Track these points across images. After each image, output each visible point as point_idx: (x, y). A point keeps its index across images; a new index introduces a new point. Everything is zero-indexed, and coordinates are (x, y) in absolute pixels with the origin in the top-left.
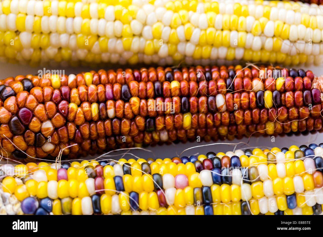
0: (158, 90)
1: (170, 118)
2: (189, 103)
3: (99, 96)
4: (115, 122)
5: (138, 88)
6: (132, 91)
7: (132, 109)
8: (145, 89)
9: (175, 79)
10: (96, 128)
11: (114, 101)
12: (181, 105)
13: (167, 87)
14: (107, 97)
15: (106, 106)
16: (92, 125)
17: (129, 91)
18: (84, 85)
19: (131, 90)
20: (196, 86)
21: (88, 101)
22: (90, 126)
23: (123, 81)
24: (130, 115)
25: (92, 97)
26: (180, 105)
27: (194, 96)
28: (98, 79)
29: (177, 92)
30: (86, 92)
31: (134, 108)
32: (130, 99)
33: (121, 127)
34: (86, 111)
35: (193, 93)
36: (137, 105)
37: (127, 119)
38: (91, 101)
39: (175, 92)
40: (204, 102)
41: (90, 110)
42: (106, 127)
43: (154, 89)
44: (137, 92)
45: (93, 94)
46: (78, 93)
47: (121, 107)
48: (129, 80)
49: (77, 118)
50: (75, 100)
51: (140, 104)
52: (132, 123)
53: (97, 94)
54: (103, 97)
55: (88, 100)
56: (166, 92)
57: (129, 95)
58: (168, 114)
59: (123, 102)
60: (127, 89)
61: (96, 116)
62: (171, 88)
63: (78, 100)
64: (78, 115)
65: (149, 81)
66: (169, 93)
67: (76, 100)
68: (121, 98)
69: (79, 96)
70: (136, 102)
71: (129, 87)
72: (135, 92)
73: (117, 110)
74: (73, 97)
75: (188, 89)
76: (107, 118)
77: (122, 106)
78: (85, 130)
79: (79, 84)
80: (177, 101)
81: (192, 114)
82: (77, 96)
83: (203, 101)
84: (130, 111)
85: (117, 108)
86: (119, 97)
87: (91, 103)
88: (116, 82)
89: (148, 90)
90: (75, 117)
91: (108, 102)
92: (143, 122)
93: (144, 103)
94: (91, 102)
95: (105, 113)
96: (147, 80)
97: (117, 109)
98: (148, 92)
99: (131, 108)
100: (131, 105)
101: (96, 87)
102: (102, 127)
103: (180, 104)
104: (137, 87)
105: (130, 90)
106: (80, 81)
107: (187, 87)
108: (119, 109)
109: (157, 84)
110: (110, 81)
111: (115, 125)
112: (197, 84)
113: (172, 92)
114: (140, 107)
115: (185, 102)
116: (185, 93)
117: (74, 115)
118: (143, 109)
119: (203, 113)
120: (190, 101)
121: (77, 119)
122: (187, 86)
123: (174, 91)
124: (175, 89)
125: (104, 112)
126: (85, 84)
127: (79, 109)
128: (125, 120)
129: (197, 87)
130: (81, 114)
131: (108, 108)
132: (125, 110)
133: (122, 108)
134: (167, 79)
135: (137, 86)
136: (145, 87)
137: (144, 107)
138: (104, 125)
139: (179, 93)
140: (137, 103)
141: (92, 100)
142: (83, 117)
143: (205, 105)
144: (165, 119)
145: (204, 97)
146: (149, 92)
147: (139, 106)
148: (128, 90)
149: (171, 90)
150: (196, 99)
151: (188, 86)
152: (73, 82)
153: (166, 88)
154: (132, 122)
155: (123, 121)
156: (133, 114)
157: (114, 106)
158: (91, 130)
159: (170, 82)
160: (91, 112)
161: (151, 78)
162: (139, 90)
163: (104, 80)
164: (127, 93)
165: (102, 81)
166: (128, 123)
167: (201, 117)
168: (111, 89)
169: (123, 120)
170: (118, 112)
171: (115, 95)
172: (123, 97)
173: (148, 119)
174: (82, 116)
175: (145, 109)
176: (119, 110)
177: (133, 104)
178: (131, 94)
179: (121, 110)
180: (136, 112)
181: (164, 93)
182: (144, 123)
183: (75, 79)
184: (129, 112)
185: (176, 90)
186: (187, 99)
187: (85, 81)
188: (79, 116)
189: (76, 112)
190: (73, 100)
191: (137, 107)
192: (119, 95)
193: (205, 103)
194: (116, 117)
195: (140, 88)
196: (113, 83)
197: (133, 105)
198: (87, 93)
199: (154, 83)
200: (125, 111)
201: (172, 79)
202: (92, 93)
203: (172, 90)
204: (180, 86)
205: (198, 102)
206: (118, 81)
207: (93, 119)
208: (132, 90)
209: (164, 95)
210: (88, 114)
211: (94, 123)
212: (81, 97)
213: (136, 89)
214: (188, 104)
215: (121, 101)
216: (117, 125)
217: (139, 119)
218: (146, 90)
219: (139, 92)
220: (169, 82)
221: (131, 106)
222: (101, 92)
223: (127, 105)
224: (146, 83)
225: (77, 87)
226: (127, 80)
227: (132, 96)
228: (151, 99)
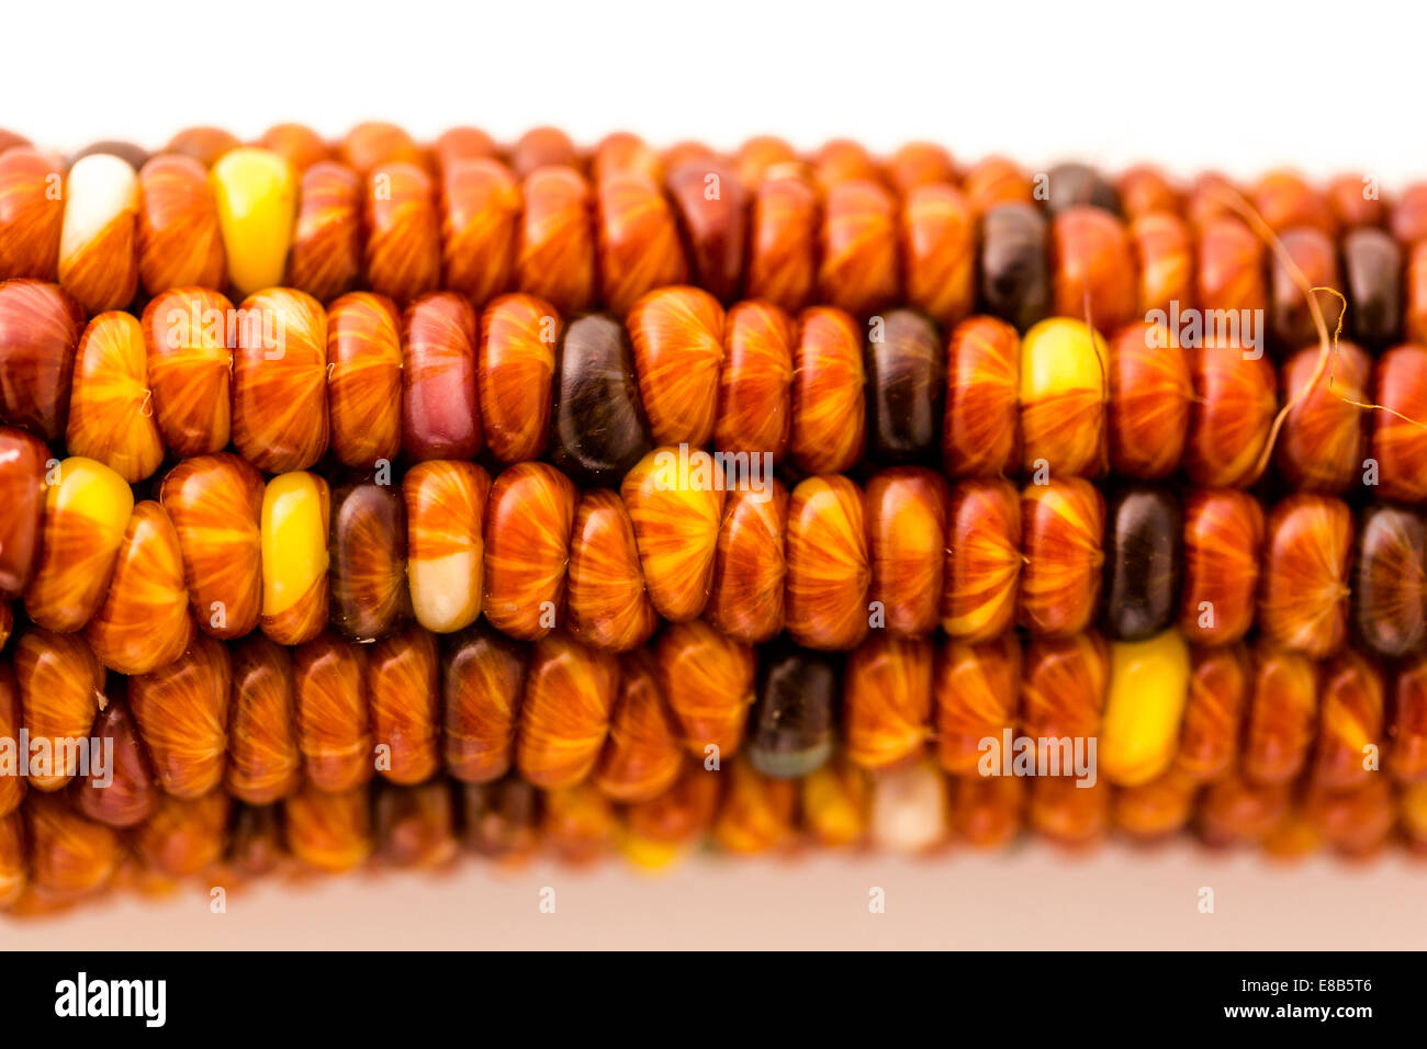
0: (901, 393)
1: (988, 673)
2: (1183, 552)
3: (349, 412)
4: (469, 667)
5: (722, 367)
6: (658, 401)
7: (641, 570)
8: (778, 392)
9: (1069, 298)
10: (288, 710)
11: (482, 475)
12: (1105, 574)
13: (987, 387)
14: (420, 425)
15: (399, 514)
16: (253, 677)
17: (630, 395)
18: (202, 283)
19: (648, 387)
20: (1260, 399)
21: (231, 451)
22: (232, 694)
23: (582, 275)
24: (620, 626)
25: (281, 421)
26: (1092, 570)
27: (1233, 488)
28: (343, 240)
29: (1084, 441)
30: (223, 369)
31: (661, 565)
32: (636, 471)
33: (529, 721)
34: (204, 560)
35: (1228, 460)
36: (699, 539)
37: (592, 653)
38: (265, 453)
39: (1063, 437)
40: (1325, 565)
41: (250, 545)
42: (382, 711)
43: (869, 390)
44: (702, 410)
45: (286, 401)
46: (150, 374)
47: (546, 546)
48: (633, 275)
49: (115, 618)
50: (111, 437)
51: (723, 528)
52: (633, 688)
53: (329, 394)
54: (385, 425)
55: (241, 441)
56: (977, 430)
57: (632, 430)
58: (971, 641)
59: (569, 486)
60: (617, 375)
61: (300, 607)
62: (1026, 397)
63: (141, 444)
64: (130, 587)
65: (819, 296)
66: (1002, 444)
67: (124, 437)
68: (546, 453)
69: (156, 408)
70: (685, 512)
71: (629, 351)
72: (685, 405)
73: (508, 572)
74: (98, 409)
75: (1181, 421)
76: (404, 624)
77: (551, 540)
78: (188, 725)
79: (166, 273)
80: (1078, 532)
81: (1198, 651)
82: (139, 401)
83: (1310, 550)
84: (624, 586)
85: (508, 552)
86: (529, 439)
87: (260, 473)
88: (512, 284)
89: (814, 400)
90: (99, 606)
91: (419, 480)
92: (740, 690)
93: (753, 524)
94: (262, 465)
95: (385, 590)
96: (802, 283)
97: (499, 563)
98: (807, 416)
99: (639, 560)
100: (636, 530)
101: (323, 320)
102: (345, 708)
103: (1099, 558)
104: (710, 361)
105: (643, 382)
106: (175, 244)
107: (1180, 396)
108: (518, 566)
109: (894, 339)
110: (460, 266)
111: (468, 704)
112: (1267, 379)
113: (1029, 439)
114: (718, 557)
115: (1142, 540)
116: (1155, 456)
117: (95, 590)
118: (747, 578)
119: (1300, 654)
120: (1189, 538)
121: (112, 628)
122: (1182, 386)
123: (1054, 433)
124: (1063, 409)
125: (377, 579)
126: (215, 278)
127: (146, 530)
128: (565, 658)
129: (1269, 401)
130: (164, 580)
131: (419, 547)
132: (582, 575)
133: (552, 554)
134: (992, 294)
135: (708, 355)
136: (788, 362)
137: (762, 561)
138: (367, 693)
139: (1098, 447)
140: (701, 518)
141: (276, 450)
142: (178, 613)
143: (1328, 592)
144: (938, 678)
145: (1327, 504)
146: (815, 424)
147: (712, 546)
148: (622, 386)
149: (1026, 413)
150: (1245, 523)
151: (1189, 394)
152: (107, 244)
153: (982, 392)
154: (634, 677)
155: (547, 667)
156: (645, 613)
157: (478, 526)
158: (240, 732)
159: (1022, 332)
160: (253, 572)
161: (847, 268)
162: (722, 392)
163: (396, 258)
164: (611, 412)
165: (381, 260)
166: (589, 685)
167: (1277, 684)
168: (465, 353)
169: (553, 656)
170: (514, 592)
171: (496, 420)
172: (570, 444)
173: (780, 661)
174: (165, 597)
175: (769, 578)
176: (526, 574)
177: (659, 529)
178: (645, 418)
179: (537, 575)
180: (678, 602)
181: (959, 434)
182: (744, 696)
183: (126, 213)
184: (616, 601)
185: (1072, 422)
186: (1163, 515)
187: (220, 242)
188: (141, 599)
189: (118, 556)
190: (91, 429)
191: (693, 558)
192: (531, 424)
193: (1335, 568)
194: (481, 626)
195: (735, 374)
196: (487, 285)
197: (662, 538)
198: (233, 378)
199: (861, 319)
200: (575, 583)
201: (1034, 296)
202: (276, 385)
203: (1036, 422)
204: (1112, 384)
205: (1262, 550)
206: (533, 273)
207: (269, 629)
208: (655, 390)
209: (958, 456)
210: (230, 583)
211: (271, 665)
212: (174, 410)
213: (695, 381)
214: (1173, 569)
215: (551, 479)
216: (489, 709)
217: (694, 660)
218: (794, 392)
219: (719, 413)
220: (1012, 331)
221: (640, 541)
222: (366, 379)
223: (597, 522)
224: (795, 309)
225: (140, 299)
226: (613, 270)
227: (652, 440)
228: (833, 486)
